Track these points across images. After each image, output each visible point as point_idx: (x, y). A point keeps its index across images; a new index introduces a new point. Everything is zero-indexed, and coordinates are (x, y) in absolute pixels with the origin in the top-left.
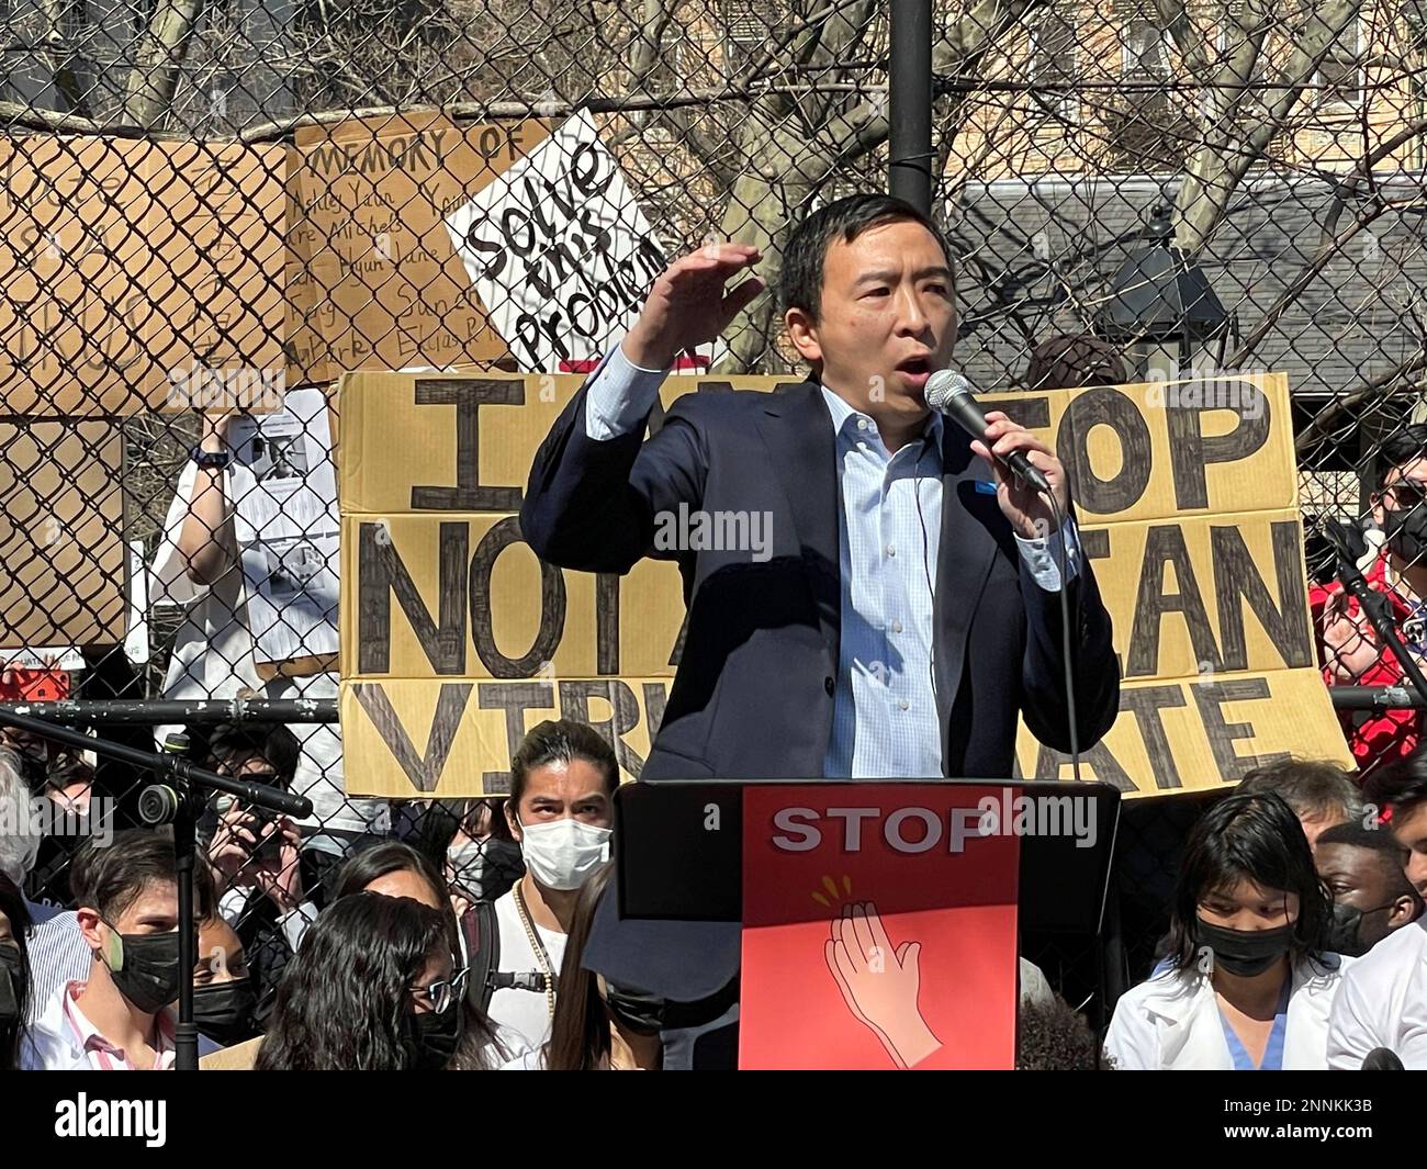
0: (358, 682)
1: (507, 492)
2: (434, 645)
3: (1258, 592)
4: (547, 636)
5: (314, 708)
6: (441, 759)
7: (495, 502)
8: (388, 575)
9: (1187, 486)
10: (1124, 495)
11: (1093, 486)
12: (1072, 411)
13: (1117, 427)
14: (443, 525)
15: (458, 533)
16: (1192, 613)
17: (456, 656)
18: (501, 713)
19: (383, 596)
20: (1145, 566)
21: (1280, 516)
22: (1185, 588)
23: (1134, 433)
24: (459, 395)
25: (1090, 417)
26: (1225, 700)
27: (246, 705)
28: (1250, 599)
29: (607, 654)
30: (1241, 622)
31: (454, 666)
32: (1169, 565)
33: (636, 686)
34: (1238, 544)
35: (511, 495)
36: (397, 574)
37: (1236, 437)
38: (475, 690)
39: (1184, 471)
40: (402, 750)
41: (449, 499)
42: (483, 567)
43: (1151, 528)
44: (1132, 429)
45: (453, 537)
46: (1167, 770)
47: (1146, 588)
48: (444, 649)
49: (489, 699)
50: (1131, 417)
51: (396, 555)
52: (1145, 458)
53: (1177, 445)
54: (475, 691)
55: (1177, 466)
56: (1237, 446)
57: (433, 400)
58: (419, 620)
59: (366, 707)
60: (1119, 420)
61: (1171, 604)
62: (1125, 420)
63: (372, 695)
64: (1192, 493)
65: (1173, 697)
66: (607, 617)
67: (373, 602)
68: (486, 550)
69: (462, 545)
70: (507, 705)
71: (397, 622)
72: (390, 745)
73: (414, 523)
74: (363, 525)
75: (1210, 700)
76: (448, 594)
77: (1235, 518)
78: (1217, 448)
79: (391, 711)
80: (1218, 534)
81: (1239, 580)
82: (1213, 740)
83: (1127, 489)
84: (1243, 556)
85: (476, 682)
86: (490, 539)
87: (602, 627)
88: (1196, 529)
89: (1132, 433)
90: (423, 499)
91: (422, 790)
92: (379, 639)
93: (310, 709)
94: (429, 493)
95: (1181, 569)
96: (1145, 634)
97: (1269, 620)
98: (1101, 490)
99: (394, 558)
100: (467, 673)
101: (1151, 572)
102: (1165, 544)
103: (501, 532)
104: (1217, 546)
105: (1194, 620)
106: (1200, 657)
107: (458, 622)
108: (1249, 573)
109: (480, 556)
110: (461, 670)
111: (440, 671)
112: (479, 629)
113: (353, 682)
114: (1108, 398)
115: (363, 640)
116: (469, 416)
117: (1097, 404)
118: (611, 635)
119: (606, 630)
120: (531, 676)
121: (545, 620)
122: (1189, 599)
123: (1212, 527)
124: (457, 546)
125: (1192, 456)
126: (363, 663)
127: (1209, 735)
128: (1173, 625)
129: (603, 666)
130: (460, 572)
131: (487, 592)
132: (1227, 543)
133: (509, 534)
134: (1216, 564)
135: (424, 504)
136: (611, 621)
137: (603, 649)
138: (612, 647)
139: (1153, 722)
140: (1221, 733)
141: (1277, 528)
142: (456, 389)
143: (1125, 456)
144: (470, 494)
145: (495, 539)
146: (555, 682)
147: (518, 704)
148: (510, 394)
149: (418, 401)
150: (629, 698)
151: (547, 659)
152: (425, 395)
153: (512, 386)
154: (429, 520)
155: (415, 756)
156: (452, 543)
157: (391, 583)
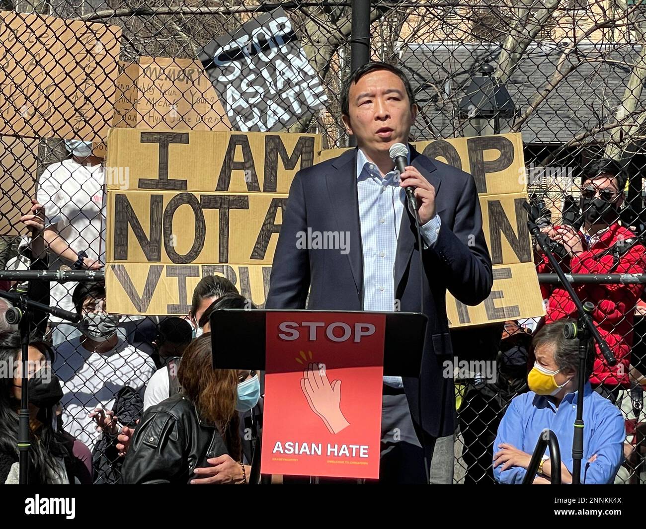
0: (114, 264)
1: (181, 182)
2: (147, 248)
3: (508, 229)
4: (197, 245)
5: (94, 275)
6: (149, 298)
7: (175, 186)
8: (127, 217)
12: (427, 150)
13: (447, 158)
14: (152, 196)
15: (158, 199)
17: (157, 253)
18: (176, 279)
19: (125, 226)
21: (518, 196)
23: (454, 160)
24: (160, 139)
25: (435, 153)
27: (64, 273)
28: (504, 232)
29: (223, 253)
31: (156, 258)
33: (236, 268)
34: (500, 209)
35: (182, 184)
36: (132, 217)
37: (499, 161)
38: (165, 268)
40: (132, 294)
41: (156, 185)
42: (169, 215)
44: (453, 158)
45: (156, 201)
48: (152, 250)
49: (171, 273)
50: (452, 153)
51: (131, 208)
53: (473, 165)
56: (499, 165)
57: (149, 141)
58: (141, 237)
59: (117, 275)
60: (447, 154)
62: (450, 154)
63: (119, 270)
66: (223, 238)
67: (121, 229)
68: (171, 207)
69: (160, 204)
70: (178, 275)
71: (131, 238)
72: (127, 292)
73: (139, 196)
74: (117, 195)
76: (154, 226)
77: (498, 197)
78: (490, 167)
79: (128, 277)
80: (490, 203)
84: (502, 213)
85: (165, 265)
86: (173, 202)
87: (221, 242)
90: (143, 184)
91: (140, 311)
92: (123, 245)
93: (92, 276)
94: (147, 182)
97: (513, 242)
99: (130, 210)
100: (162, 261)
103: (177, 200)
104: (490, 209)
107: (158, 239)
108: (504, 221)
109: (169, 209)
110: (159, 259)
111: (150, 260)
112: (167, 242)
113: (111, 264)
114: (443, 145)
115: (116, 246)
116: (164, 148)
117: (438, 147)
118: (225, 245)
119: (223, 243)
120: (190, 263)
121: (196, 239)
123: (488, 201)
124: (158, 205)
125: (480, 170)
126: (116, 255)
129: (221, 259)
130: (160, 216)
131: (171, 225)
132: (495, 208)
133: (181, 201)
134: (490, 217)
135: (144, 186)
136: (226, 239)
137: (222, 251)
138: (225, 251)
141: (517, 201)
142: (159, 137)
144: (164, 183)
145: (175, 202)
146: (200, 265)
147: (184, 275)
148: (182, 139)
149: (142, 141)
150: (233, 273)
151: (197, 255)
152: (145, 139)
153: (184, 136)
154: (146, 193)
155: (138, 297)
156: (156, 204)
157: (128, 220)
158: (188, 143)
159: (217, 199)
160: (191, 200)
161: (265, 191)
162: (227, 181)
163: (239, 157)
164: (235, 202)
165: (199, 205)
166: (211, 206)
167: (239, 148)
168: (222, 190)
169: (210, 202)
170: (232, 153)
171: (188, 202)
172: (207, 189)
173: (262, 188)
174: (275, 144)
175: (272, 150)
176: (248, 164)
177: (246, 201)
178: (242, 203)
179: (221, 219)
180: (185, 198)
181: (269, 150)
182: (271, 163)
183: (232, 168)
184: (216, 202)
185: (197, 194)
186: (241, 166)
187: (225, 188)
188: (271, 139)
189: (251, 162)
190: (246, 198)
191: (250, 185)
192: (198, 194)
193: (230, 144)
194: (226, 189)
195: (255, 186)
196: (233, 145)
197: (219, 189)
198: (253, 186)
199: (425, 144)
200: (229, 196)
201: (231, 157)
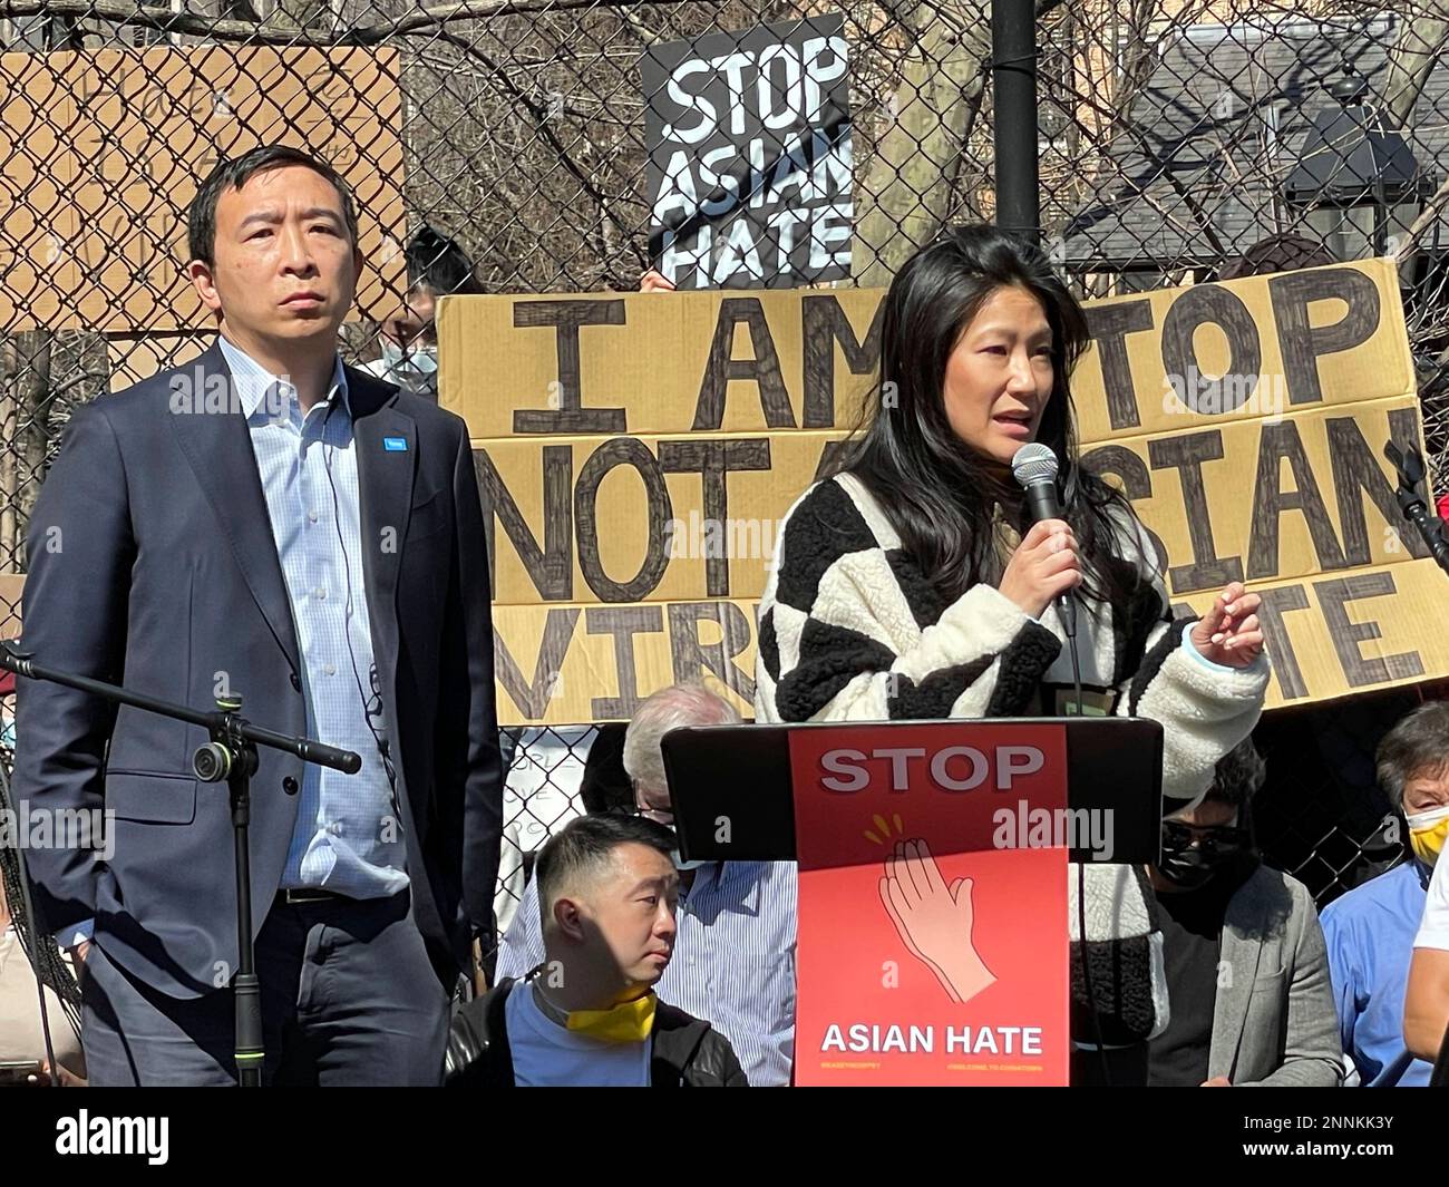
1: (610, 415)
2: (541, 571)
3: (1377, 485)
4: (655, 558)
6: (549, 685)
7: (598, 424)
8: (491, 501)
9: (1299, 379)
12: (1176, 310)
13: (1224, 325)
14: (546, 449)
15: (561, 457)
16: (1311, 510)
17: (563, 581)
18: (609, 638)
20: (1260, 465)
21: (1397, 403)
22: (1303, 485)
23: (1242, 329)
24: (558, 316)
25: (1195, 316)
26: (1349, 599)
28: (1370, 489)
29: (716, 575)
30: (1361, 516)
31: (561, 591)
32: (1285, 461)
33: (746, 608)
34: (1354, 437)
35: (614, 417)
36: (502, 500)
37: (1347, 326)
38: (583, 613)
39: (1296, 365)
40: (508, 678)
41: (552, 423)
42: (588, 491)
43: (1265, 427)
44: (1238, 324)
45: (556, 460)
46: (1292, 677)
47: (1263, 488)
48: (550, 574)
49: (597, 624)
50: (1235, 311)
51: (500, 479)
52: (1256, 353)
53: (1286, 338)
54: (582, 617)
55: (1287, 360)
56: (1347, 335)
57: (533, 322)
58: (525, 545)
60: (1224, 316)
61: (1288, 502)
62: (1231, 316)
64: (1304, 386)
65: (1295, 599)
68: (591, 473)
69: (566, 468)
70: (617, 629)
71: (502, 547)
73: (518, 449)
75: (1334, 598)
76: (553, 519)
77: (1350, 409)
78: (1326, 339)
80: (1334, 426)
81: (1356, 474)
82: (1338, 643)
84: (1360, 448)
85: (583, 607)
86: (595, 461)
88: (1311, 423)
89: (1239, 330)
90: (525, 422)
91: (530, 718)
94: (531, 417)
95: (1298, 466)
96: (1265, 534)
97: (1391, 512)
99: (497, 483)
100: (575, 599)
101: (1267, 471)
102: (1279, 440)
103: (605, 455)
104: (1333, 440)
105: (1313, 516)
106: (1322, 554)
107: (563, 547)
108: (1367, 463)
109: (585, 479)
110: (568, 595)
111: (547, 597)
112: (585, 554)
114: (1213, 295)
116: (569, 337)
117: (1201, 302)
120: (640, 600)
121: (652, 545)
122: (1308, 496)
123: (1327, 420)
124: (561, 469)
125: (1303, 350)
127: (1334, 638)
128: (1292, 523)
129: (713, 588)
130: (565, 496)
131: (592, 516)
132: (1344, 435)
133: (613, 457)
134: (1333, 458)
135: (526, 428)
137: (712, 570)
138: (721, 569)
139: (1276, 627)
140: (1347, 635)
141: (1395, 416)
142: (555, 311)
143: (1233, 353)
144: (574, 418)
145: (599, 462)
146: (664, 605)
147: (627, 628)
148: (610, 314)
149: (517, 324)
150: (740, 620)
151: (656, 582)
152: (525, 318)
153: (613, 306)
154: (532, 444)
155: (523, 683)
156: (555, 467)
157: (494, 507)
158: (624, 323)
159: (697, 449)
160: (635, 453)
161: (807, 426)
162: (717, 407)
163: (742, 347)
164: (738, 455)
165: (655, 466)
166: (681, 466)
167: (742, 329)
168: (707, 428)
169: (679, 457)
170: (728, 342)
171: (631, 460)
172: (671, 427)
173: (799, 419)
174: (824, 316)
175: (819, 330)
176: (763, 368)
177: (764, 451)
178: (755, 456)
179: (707, 496)
180: (622, 450)
181: (811, 332)
182: (818, 360)
183: (727, 374)
184: (695, 457)
185: (650, 441)
186: (748, 370)
187: (713, 423)
188: (815, 304)
189: (772, 360)
190: (764, 445)
191: (771, 415)
192: (652, 440)
193: (721, 322)
194: (716, 424)
195: (783, 414)
196: (728, 323)
197: (700, 425)
198: (778, 415)
199: (1171, 296)
200: (724, 441)
201: (723, 352)
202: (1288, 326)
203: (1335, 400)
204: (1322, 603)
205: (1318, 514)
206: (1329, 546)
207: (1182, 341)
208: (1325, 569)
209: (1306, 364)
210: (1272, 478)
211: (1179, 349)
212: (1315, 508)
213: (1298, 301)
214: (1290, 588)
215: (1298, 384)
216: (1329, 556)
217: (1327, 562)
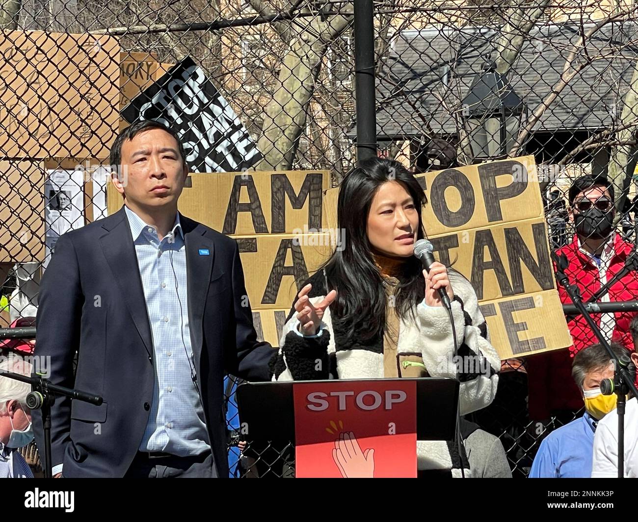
3: (528, 257)
9: (492, 211)
10: (463, 217)
11: (448, 215)
12: (437, 181)
13: (458, 187)
16: (498, 269)
20: (475, 249)
21: (536, 221)
22: (494, 258)
23: (466, 189)
25: (445, 183)
26: (514, 310)
28: (524, 260)
30: (520, 271)
32: (486, 248)
34: (517, 236)
37: (512, 187)
39: (490, 204)
43: (477, 232)
44: (465, 187)
47: (476, 260)
50: (464, 181)
52: (471, 200)
53: (486, 193)
55: (487, 202)
56: (514, 192)
60: (459, 184)
61: (488, 266)
62: (462, 184)
64: (494, 214)
65: (491, 311)
75: (508, 309)
77: (515, 224)
78: (505, 192)
80: (508, 232)
81: (519, 252)
82: (509, 331)
83: (465, 215)
84: (520, 241)
88: (497, 230)
89: (465, 189)
95: (492, 249)
96: (477, 281)
97: (533, 270)
98: (452, 216)
101: (478, 251)
102: (484, 238)
104: (507, 237)
105: (498, 272)
106: (503, 289)
108: (523, 248)
114: (453, 173)
117: (448, 177)
122: (496, 263)
123: (505, 229)
125: (493, 197)
127: (507, 329)
128: (489, 275)
132: (513, 237)
134: (507, 246)
140: (512, 329)
141: (535, 226)
143: (462, 199)
158: (191, 187)
161: (273, 232)
162: (233, 224)
163: (244, 197)
164: (243, 246)
167: (244, 189)
170: (238, 195)
173: (270, 229)
174: (281, 183)
175: (278, 189)
176: (254, 206)
177: (254, 244)
178: (251, 246)
181: (275, 190)
182: (278, 203)
183: (238, 209)
186: (247, 207)
188: (276, 178)
189: (258, 203)
190: (254, 241)
191: (257, 227)
193: (234, 186)
194: (232, 232)
195: (263, 227)
196: (237, 187)
197: (226, 232)
198: (260, 228)
199: (434, 175)
200: (236, 239)
201: (236, 199)
202: (487, 187)
203: (508, 220)
204: (502, 312)
205: (500, 270)
206: (506, 285)
207: (440, 195)
208: (504, 296)
209: (495, 204)
210: (480, 255)
211: (438, 198)
212: (499, 268)
213: (491, 176)
214: (488, 305)
215: (492, 213)
216: (505, 290)
217: (505, 293)
